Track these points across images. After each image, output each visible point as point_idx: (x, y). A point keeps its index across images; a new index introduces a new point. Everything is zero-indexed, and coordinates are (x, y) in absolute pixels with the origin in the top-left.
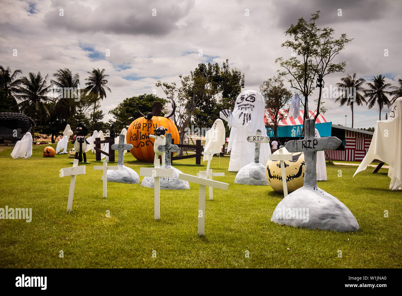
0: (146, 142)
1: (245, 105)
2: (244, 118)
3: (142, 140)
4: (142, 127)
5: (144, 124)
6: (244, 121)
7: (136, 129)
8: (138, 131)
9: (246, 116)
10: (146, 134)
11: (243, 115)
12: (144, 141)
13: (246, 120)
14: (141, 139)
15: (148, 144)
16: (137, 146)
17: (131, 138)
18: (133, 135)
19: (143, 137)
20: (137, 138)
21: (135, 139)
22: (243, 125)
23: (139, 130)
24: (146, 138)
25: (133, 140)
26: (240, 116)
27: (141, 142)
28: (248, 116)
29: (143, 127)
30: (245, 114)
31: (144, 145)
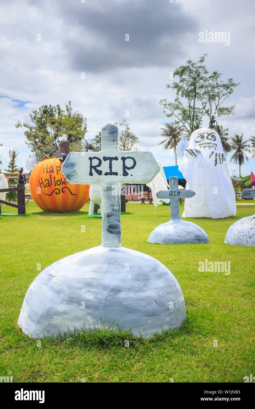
0: (62, 189)
1: (208, 144)
2: (216, 158)
3: (57, 187)
4: (55, 171)
5: (57, 167)
6: (216, 161)
7: (47, 173)
8: (51, 176)
9: (218, 155)
10: (61, 179)
11: (214, 154)
12: (60, 187)
13: (218, 160)
14: (55, 185)
15: (65, 191)
16: (50, 195)
17: (40, 184)
18: (44, 181)
19: (59, 183)
20: (50, 184)
21: (47, 185)
22: (215, 166)
23: (52, 174)
24: (63, 184)
25: (45, 187)
26: (210, 156)
27: (56, 189)
28: (221, 155)
29: (57, 171)
30: (216, 154)
31: (59, 193)
